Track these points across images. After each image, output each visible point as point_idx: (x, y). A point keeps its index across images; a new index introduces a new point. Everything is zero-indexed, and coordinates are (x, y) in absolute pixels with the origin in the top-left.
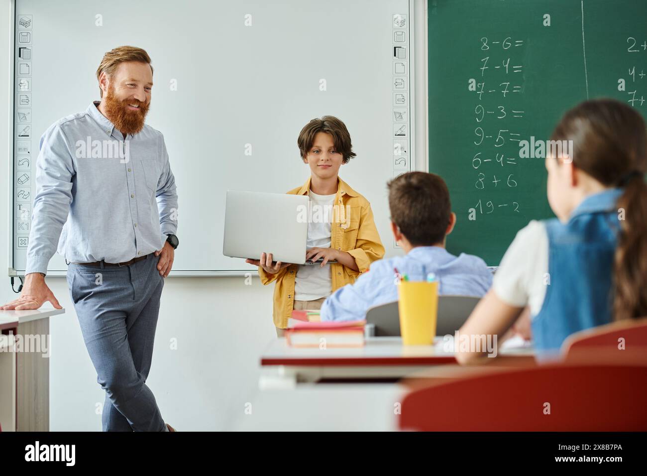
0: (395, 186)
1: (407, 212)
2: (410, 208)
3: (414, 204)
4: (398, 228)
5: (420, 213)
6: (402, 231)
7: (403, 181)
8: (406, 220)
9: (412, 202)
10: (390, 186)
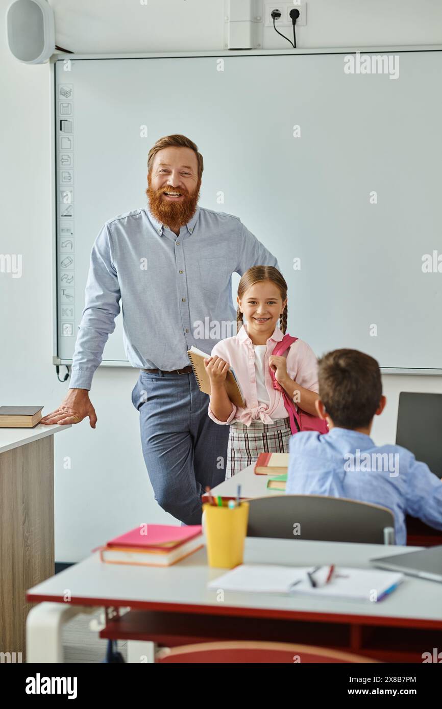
0: (324, 365)
1: (331, 394)
2: (335, 390)
3: (338, 388)
4: (324, 408)
5: (343, 399)
6: (327, 411)
7: (331, 361)
8: (330, 402)
9: (337, 386)
10: (320, 362)
